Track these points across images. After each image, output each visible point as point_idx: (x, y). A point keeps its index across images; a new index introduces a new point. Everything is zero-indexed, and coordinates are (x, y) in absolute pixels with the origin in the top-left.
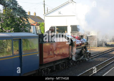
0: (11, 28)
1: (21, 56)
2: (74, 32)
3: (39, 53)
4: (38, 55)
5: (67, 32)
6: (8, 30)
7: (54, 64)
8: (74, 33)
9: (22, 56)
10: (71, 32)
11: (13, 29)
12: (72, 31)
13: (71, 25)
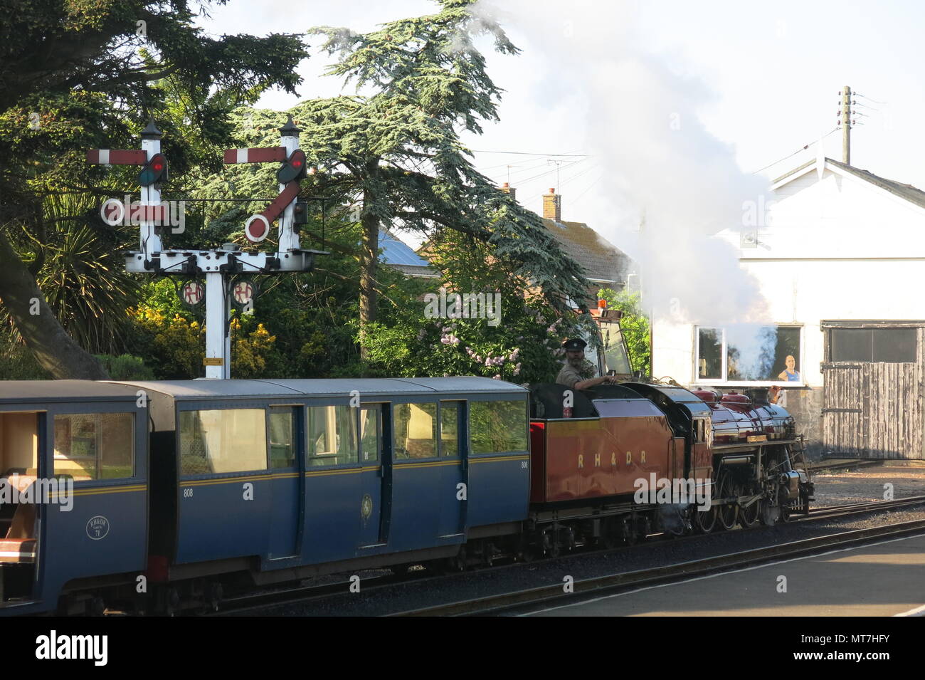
0: (508, 346)
1: (467, 462)
2: (843, 363)
3: (527, 458)
4: (525, 465)
5: (797, 368)
6: (492, 357)
7: (594, 513)
8: (845, 372)
9: (470, 462)
10: (824, 368)
11: (516, 350)
12: (830, 355)
13: (824, 322)
